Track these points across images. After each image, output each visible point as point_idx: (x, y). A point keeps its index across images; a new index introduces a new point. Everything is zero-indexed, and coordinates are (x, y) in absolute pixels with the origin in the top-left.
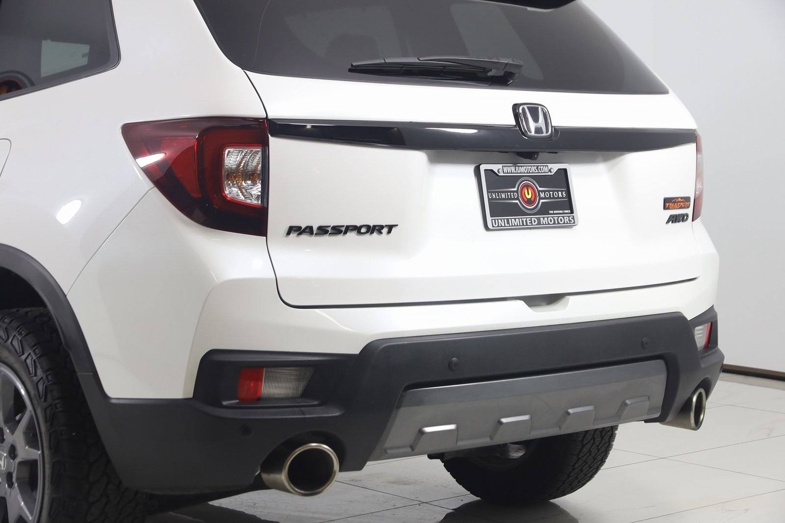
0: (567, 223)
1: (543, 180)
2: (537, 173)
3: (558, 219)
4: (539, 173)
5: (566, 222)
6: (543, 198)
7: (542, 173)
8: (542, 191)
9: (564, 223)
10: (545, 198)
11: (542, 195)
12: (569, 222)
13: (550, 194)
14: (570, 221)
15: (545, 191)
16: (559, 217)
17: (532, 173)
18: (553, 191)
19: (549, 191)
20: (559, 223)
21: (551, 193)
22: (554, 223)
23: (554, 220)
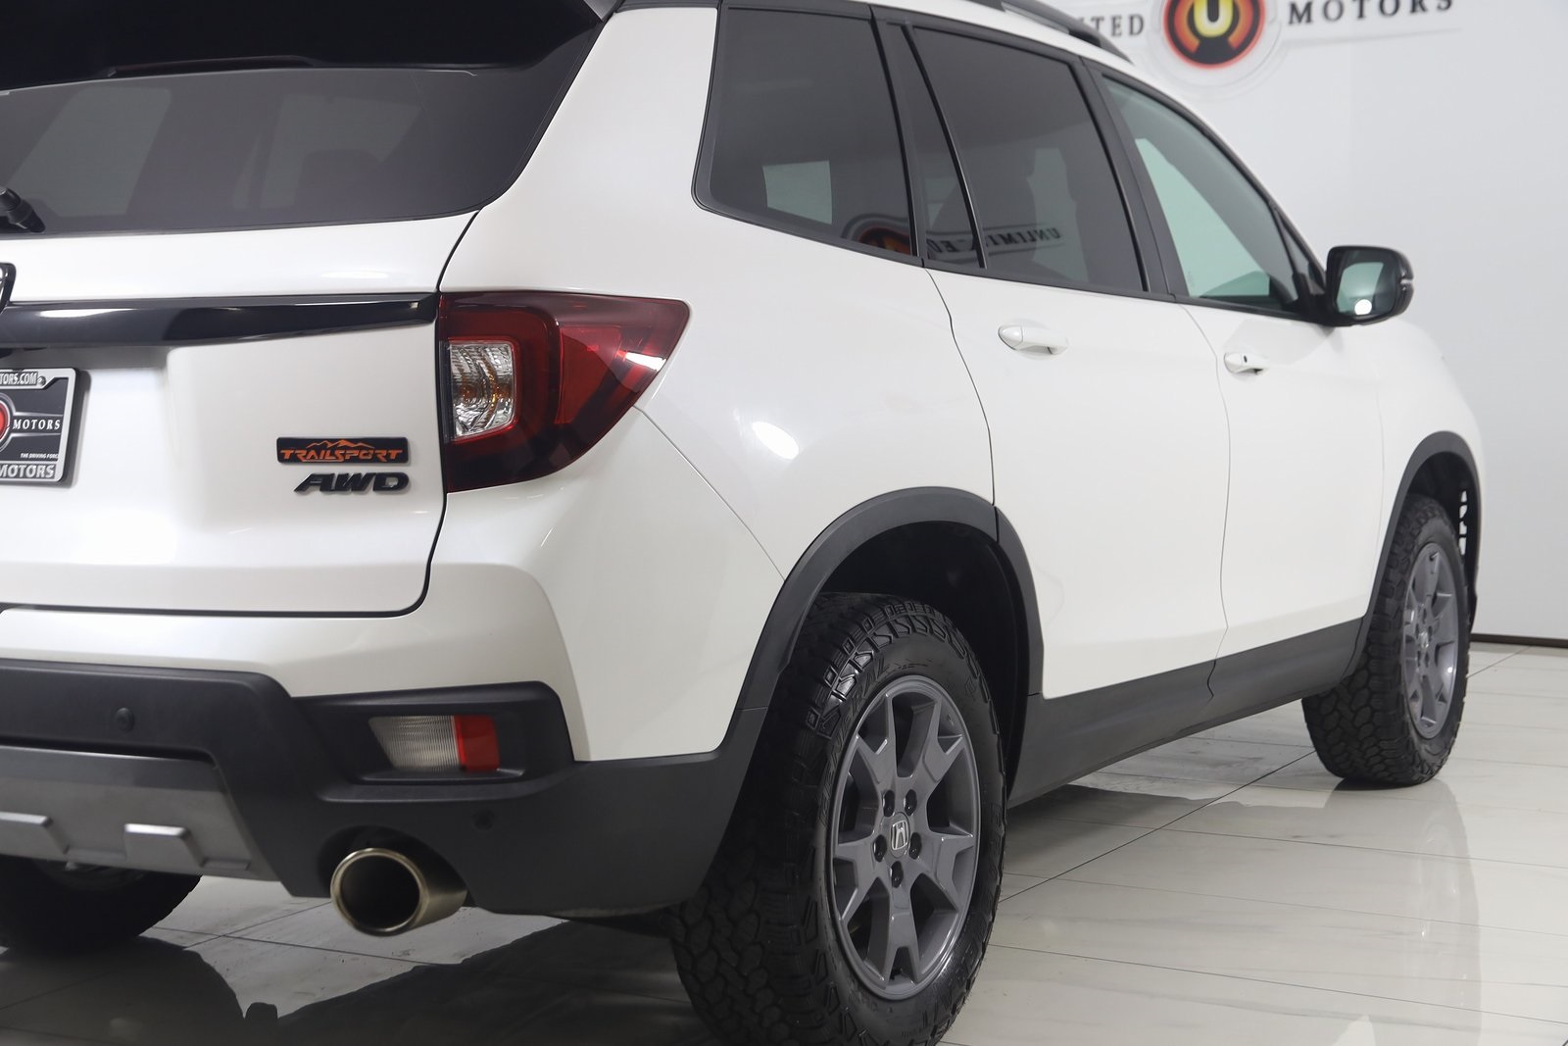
0: (40, 477)
1: (24, 399)
2: (16, 385)
3: (25, 469)
4: (19, 385)
5: (38, 476)
6: (16, 431)
7: (24, 385)
8: (18, 418)
9: (35, 477)
10: (21, 430)
11: (17, 425)
12: (43, 476)
13: (31, 424)
14: (46, 473)
15: (23, 418)
16: (28, 465)
17: (7, 385)
18: (39, 419)
19: (31, 418)
20: (25, 476)
21: (35, 421)
22: (17, 476)
23: (19, 470)
